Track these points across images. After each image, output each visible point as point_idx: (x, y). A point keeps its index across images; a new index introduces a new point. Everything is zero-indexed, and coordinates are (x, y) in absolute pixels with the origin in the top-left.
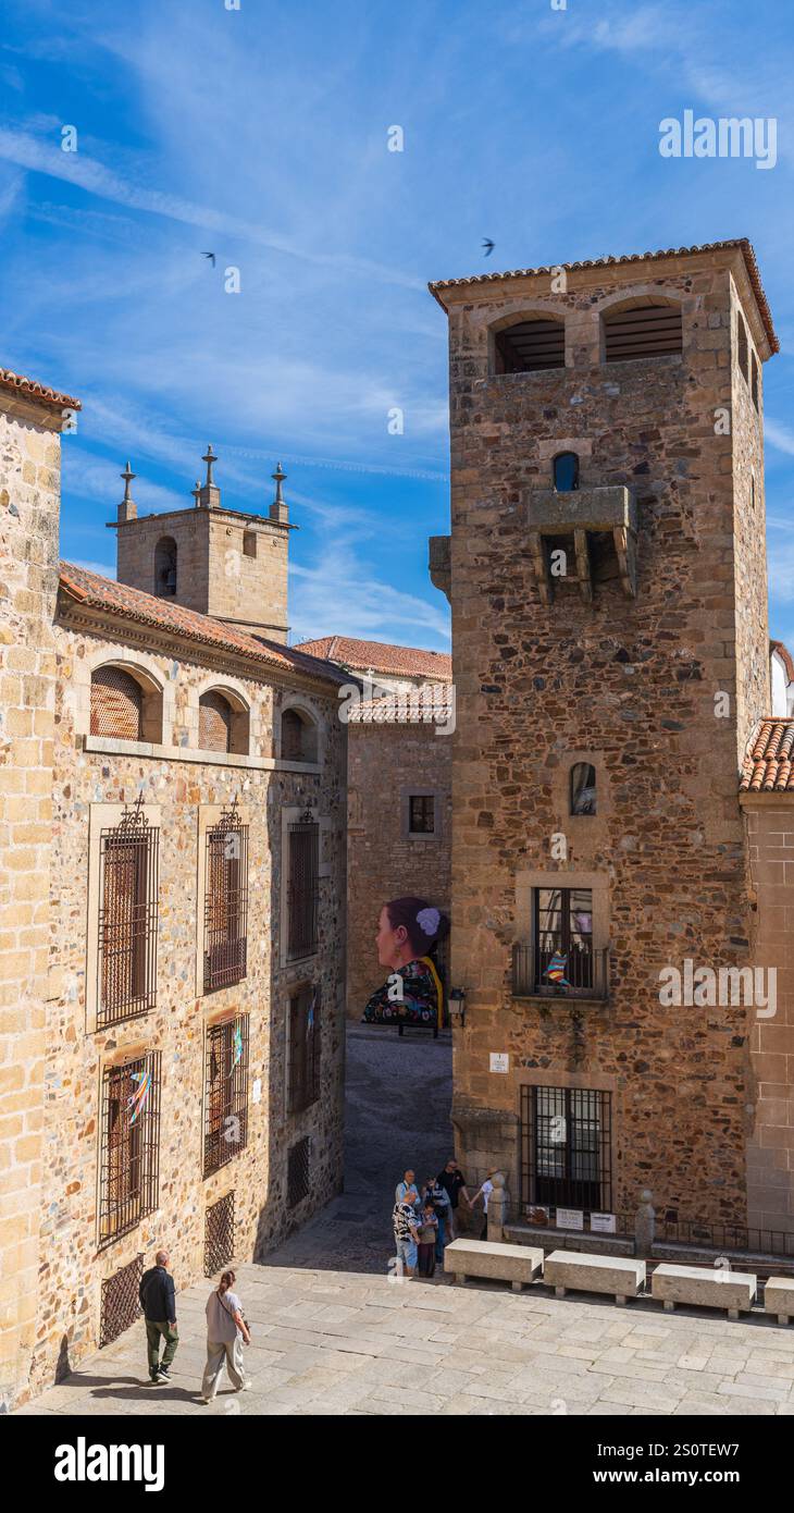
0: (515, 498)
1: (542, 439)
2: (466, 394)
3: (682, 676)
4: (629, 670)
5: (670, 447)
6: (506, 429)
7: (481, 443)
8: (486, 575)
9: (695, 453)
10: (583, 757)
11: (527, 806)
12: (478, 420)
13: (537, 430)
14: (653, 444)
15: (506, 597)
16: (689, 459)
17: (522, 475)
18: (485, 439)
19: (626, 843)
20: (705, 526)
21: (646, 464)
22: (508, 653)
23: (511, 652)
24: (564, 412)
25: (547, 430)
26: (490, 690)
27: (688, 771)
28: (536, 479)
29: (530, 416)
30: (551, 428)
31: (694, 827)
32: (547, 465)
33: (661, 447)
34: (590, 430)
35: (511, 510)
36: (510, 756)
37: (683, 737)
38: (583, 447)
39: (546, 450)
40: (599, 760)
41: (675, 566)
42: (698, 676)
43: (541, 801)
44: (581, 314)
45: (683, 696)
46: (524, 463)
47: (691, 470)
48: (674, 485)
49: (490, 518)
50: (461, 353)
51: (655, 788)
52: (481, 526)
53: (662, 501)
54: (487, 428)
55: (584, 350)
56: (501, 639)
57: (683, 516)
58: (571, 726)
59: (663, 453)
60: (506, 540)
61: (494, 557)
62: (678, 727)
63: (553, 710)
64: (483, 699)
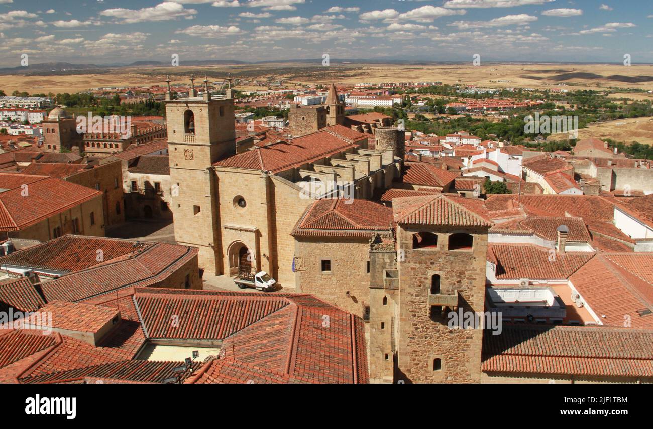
0: (420, 286)
1: (429, 270)
2: (406, 254)
3: (467, 338)
4: (452, 335)
5: (468, 277)
6: (418, 266)
8: (411, 307)
9: (475, 279)
10: (438, 357)
11: (422, 368)
12: (409, 262)
13: (427, 268)
14: (463, 275)
15: (417, 314)
16: (473, 281)
17: (423, 280)
18: (412, 269)
19: (449, 378)
20: (476, 299)
21: (461, 281)
22: (416, 329)
23: (418, 328)
24: (437, 264)
26: (411, 338)
27: (467, 362)
28: (427, 281)
29: (426, 263)
30: (432, 267)
31: (468, 375)
32: (430, 278)
33: (465, 277)
34: (444, 269)
35: (419, 289)
36: (417, 356)
37: (466, 353)
38: (442, 274)
39: (431, 274)
40: (441, 357)
42: (471, 338)
43: (426, 367)
44: (443, 235)
45: (467, 343)
46: (424, 277)
47: (473, 284)
48: (468, 288)
49: (413, 291)
50: (404, 241)
51: (458, 365)
52: (410, 293)
54: (412, 265)
56: (414, 325)
58: (435, 349)
60: (418, 298)
61: (414, 302)
62: (465, 350)
63: (429, 344)
64: (409, 340)
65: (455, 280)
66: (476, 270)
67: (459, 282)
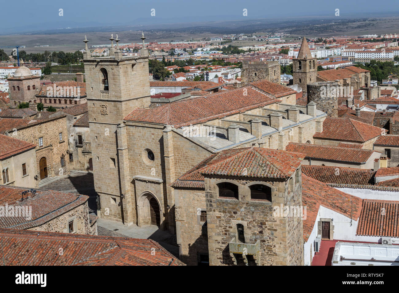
0: (226, 234)
1: (233, 219)
2: (211, 203)
5: (269, 227)
6: (222, 214)
7: (216, 218)
8: (219, 254)
9: (276, 230)
12: (214, 211)
13: (231, 216)
14: (264, 226)
16: (274, 232)
17: (228, 228)
20: (279, 250)
21: (262, 231)
24: (239, 213)
25: (234, 217)
28: (231, 230)
29: (230, 212)
30: (235, 216)
32: (234, 227)
33: (266, 227)
34: (246, 219)
35: (225, 237)
38: (245, 223)
39: (234, 223)
41: (271, 260)
44: (243, 186)
46: (228, 225)
47: (275, 235)
48: (270, 238)
49: (219, 238)
50: (208, 190)
52: (217, 240)
53: (267, 242)
54: (217, 214)
55: (244, 196)
57: (273, 247)
59: (267, 229)
60: (224, 245)
65: (257, 230)
66: (276, 221)
67: (261, 232)
